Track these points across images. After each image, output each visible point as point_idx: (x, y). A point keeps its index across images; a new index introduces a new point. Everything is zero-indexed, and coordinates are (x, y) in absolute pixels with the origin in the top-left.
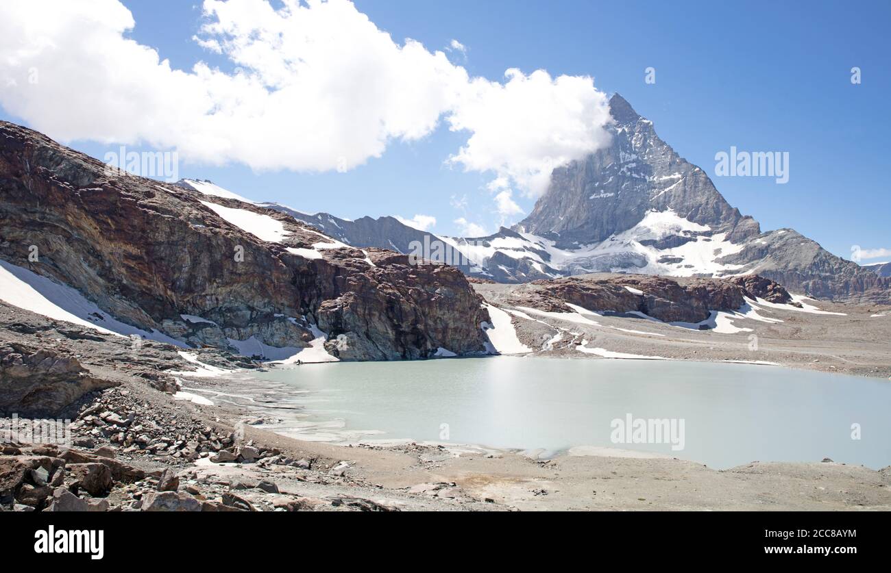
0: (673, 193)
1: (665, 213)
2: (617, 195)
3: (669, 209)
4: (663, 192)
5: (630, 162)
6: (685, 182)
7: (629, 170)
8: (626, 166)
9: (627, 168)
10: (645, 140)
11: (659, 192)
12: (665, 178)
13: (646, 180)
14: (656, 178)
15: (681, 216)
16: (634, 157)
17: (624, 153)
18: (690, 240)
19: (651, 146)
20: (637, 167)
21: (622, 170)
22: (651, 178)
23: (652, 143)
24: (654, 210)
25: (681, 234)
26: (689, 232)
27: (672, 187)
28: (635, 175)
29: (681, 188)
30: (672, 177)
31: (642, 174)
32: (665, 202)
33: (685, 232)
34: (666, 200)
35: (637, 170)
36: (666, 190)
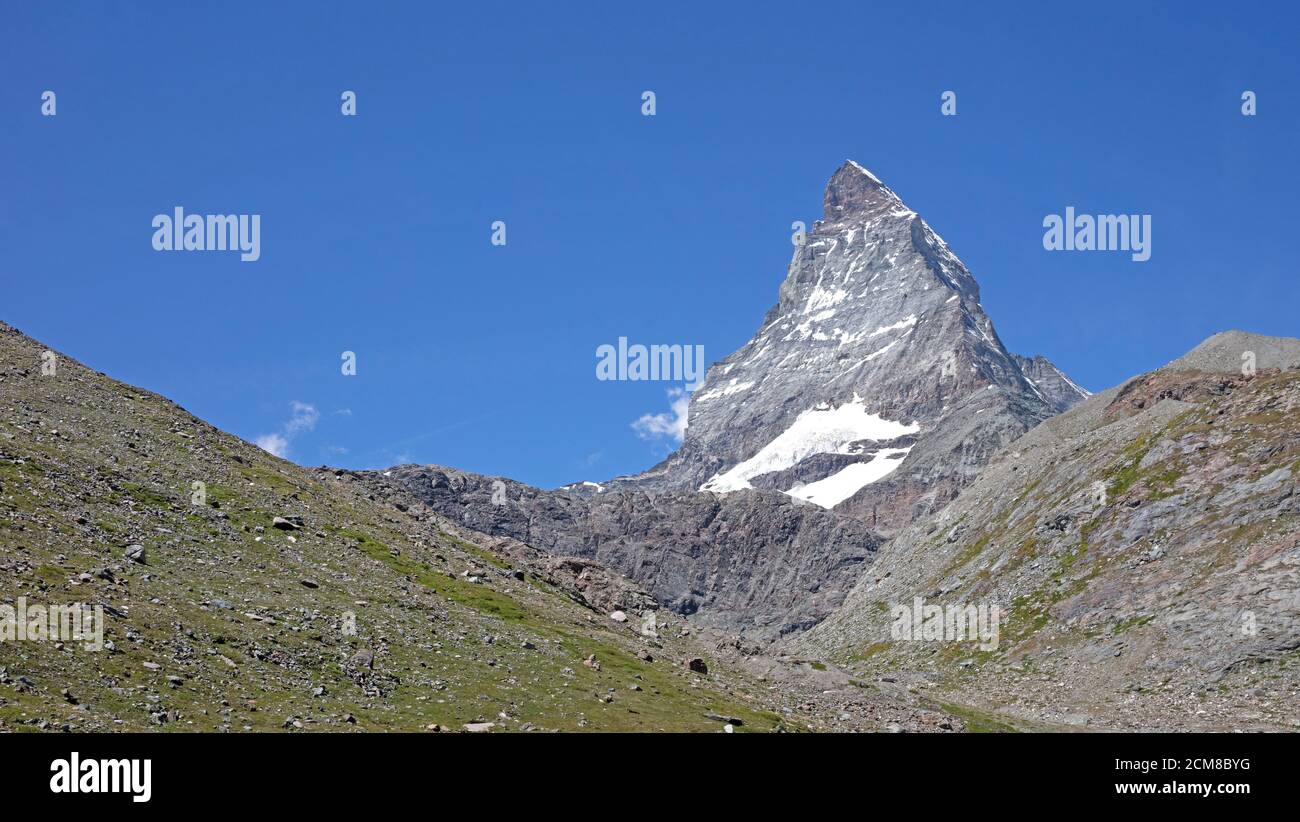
0: (879, 362)
1: (845, 407)
2: (758, 384)
3: (857, 398)
4: (859, 364)
5: (824, 309)
6: (912, 336)
7: (814, 326)
8: (812, 319)
9: (812, 323)
10: (881, 254)
11: (852, 364)
12: (882, 330)
13: (839, 342)
14: (863, 333)
15: (869, 411)
16: (840, 295)
17: (822, 291)
18: (856, 460)
19: (888, 266)
20: (834, 317)
21: (799, 327)
22: (852, 337)
23: (892, 260)
24: (824, 405)
25: (844, 450)
26: (865, 442)
27: (886, 349)
28: (820, 336)
29: (901, 348)
30: (899, 325)
31: (837, 331)
32: (851, 386)
33: (855, 446)
34: (858, 380)
35: (827, 327)
36: (870, 358)
